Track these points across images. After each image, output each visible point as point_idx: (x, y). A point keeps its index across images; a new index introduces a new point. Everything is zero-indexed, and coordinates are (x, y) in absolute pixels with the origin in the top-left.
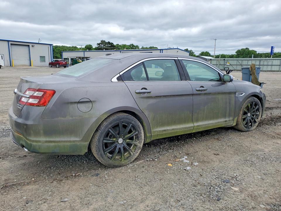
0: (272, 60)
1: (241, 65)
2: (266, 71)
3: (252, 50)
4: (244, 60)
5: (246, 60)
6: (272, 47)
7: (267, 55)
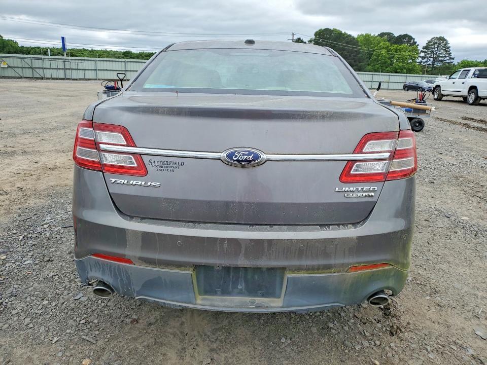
0: (83, 62)
1: (31, 68)
2: (76, 80)
3: (9, 40)
4: (38, 58)
5: (38, 59)
6: (63, 39)
7: (54, 52)
